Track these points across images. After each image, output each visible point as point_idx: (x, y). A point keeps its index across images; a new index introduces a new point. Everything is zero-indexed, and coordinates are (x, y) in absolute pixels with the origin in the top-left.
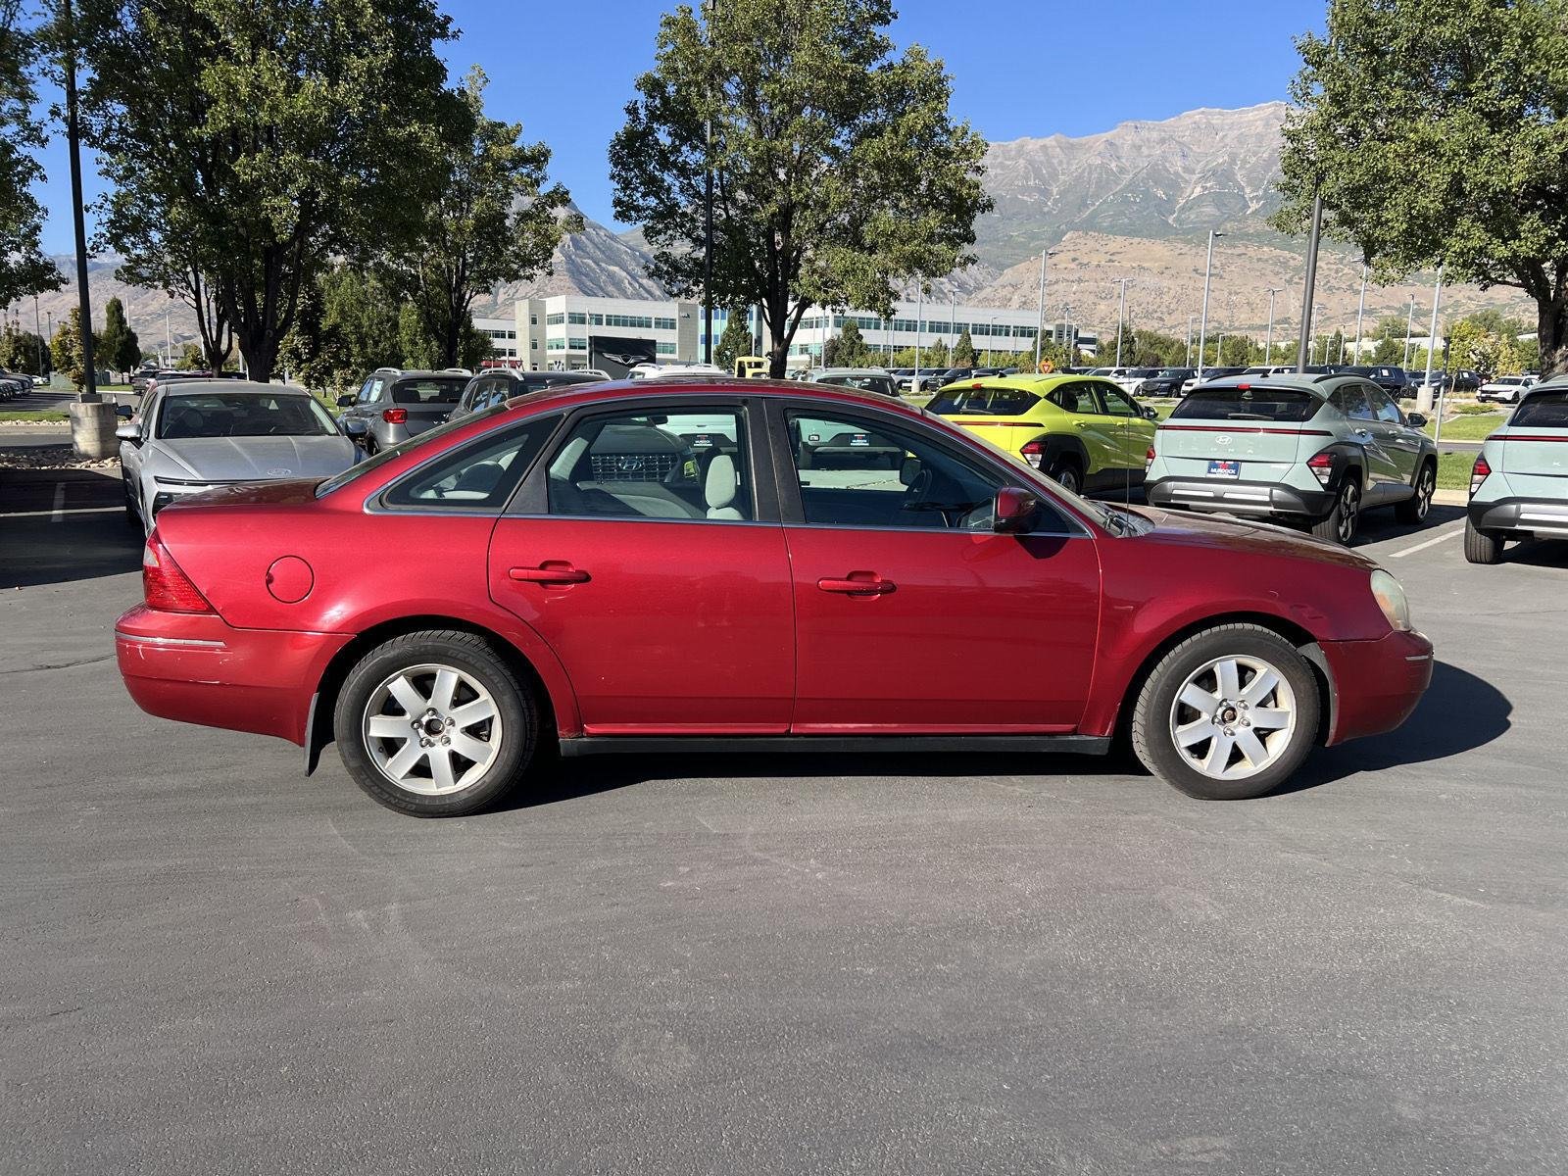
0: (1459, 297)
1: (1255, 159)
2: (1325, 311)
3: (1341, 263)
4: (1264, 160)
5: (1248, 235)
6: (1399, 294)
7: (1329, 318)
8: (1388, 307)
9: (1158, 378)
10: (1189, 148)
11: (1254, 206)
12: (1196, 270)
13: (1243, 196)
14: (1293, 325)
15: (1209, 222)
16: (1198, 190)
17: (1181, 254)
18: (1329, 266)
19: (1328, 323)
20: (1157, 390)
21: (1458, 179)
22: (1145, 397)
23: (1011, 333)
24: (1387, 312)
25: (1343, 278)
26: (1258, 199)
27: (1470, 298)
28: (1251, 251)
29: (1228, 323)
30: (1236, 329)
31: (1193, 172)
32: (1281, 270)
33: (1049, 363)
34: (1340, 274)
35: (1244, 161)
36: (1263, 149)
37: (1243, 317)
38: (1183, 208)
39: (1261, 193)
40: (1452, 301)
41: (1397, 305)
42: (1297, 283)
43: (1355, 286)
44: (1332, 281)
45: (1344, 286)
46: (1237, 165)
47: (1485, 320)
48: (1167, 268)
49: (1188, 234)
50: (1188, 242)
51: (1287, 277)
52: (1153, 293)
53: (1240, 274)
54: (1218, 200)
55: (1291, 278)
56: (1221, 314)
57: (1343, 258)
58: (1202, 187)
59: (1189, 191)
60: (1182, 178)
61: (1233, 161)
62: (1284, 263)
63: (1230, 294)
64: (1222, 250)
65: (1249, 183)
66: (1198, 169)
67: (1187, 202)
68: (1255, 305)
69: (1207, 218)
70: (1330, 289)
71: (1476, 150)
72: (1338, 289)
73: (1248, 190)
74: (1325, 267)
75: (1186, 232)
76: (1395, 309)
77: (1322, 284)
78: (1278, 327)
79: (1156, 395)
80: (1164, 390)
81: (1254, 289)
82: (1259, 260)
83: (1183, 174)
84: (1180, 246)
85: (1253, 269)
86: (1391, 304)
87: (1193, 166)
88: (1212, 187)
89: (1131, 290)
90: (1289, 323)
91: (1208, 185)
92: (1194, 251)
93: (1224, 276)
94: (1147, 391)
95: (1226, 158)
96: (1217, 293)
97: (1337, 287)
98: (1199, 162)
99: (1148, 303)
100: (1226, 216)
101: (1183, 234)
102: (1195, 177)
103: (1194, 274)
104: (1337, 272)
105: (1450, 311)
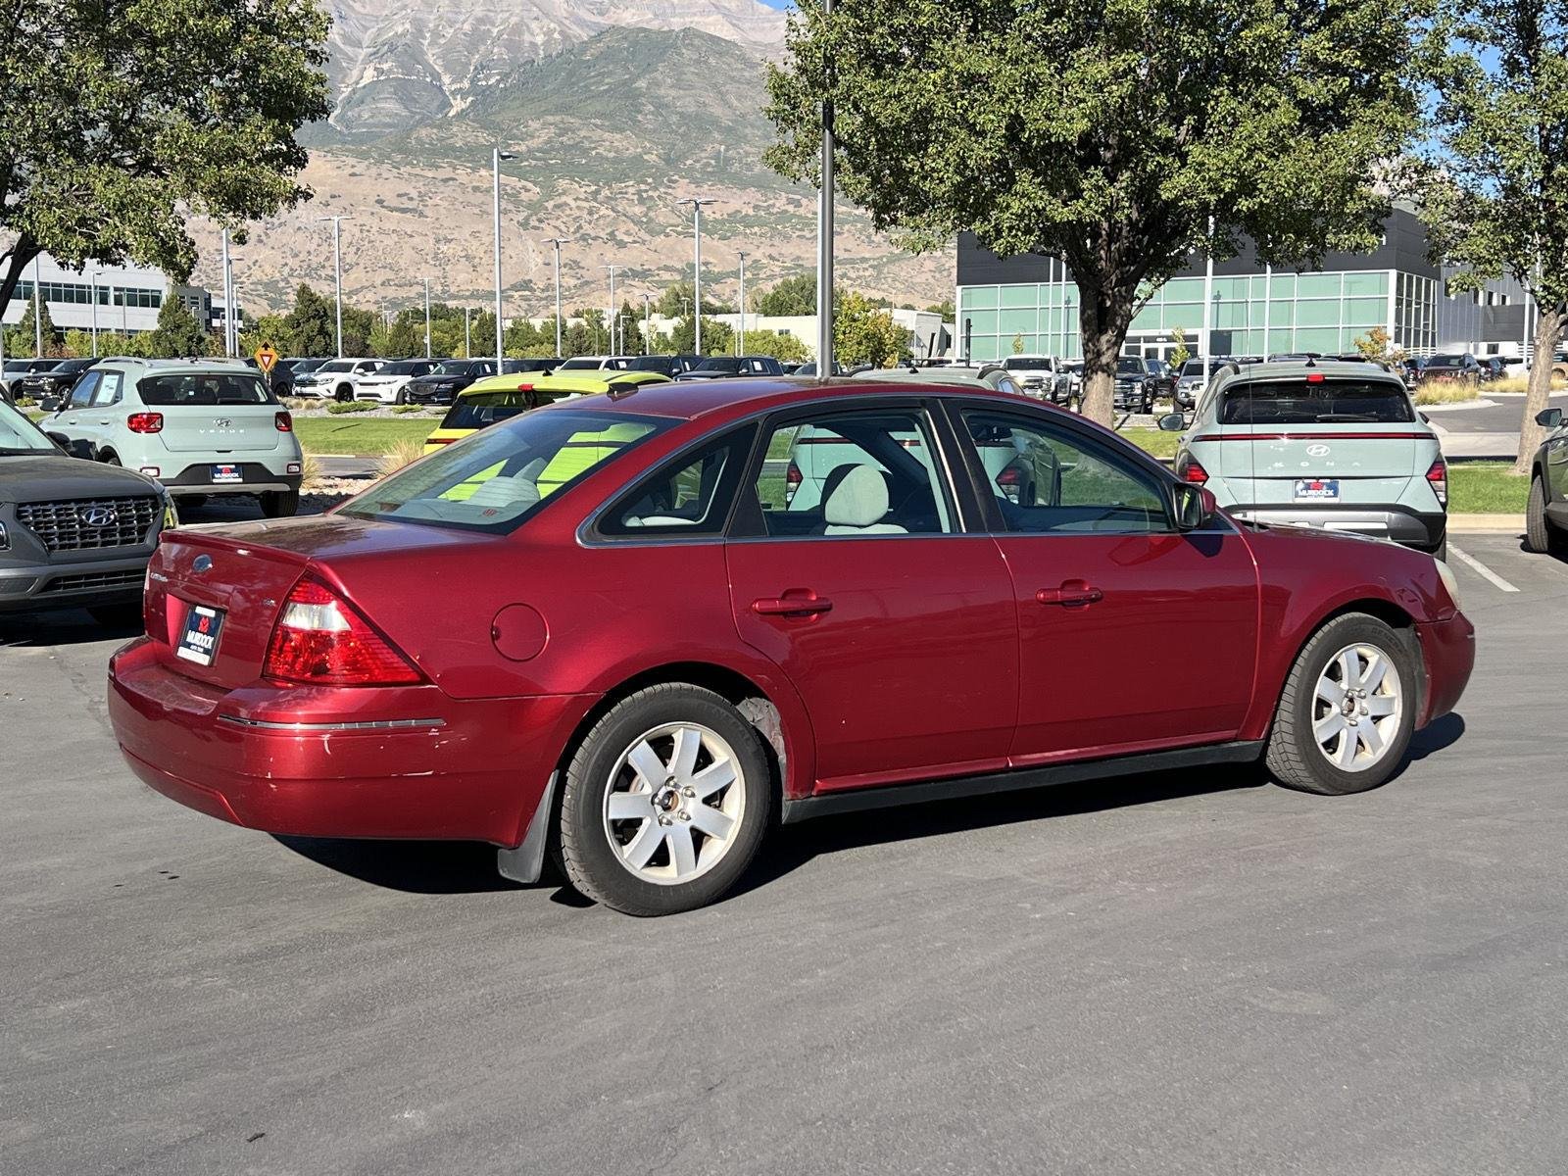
0: (758, 255)
1: (452, 31)
2: (580, 271)
3: (595, 200)
4: (465, 34)
5: (453, 148)
6: (679, 248)
7: (587, 283)
8: (667, 268)
9: (431, 376)
10: (349, 6)
11: (458, 105)
12: (380, 202)
13: (440, 88)
14: (538, 293)
15: (389, 125)
16: (369, 75)
17: (353, 175)
18: (579, 203)
19: (587, 289)
20: (434, 394)
21: (1016, 124)
22: (417, 406)
23: (111, 299)
24: (666, 276)
25: (601, 222)
26: (464, 94)
27: (771, 257)
28: (462, 174)
29: (440, 288)
30: (454, 297)
31: (359, 44)
32: (511, 207)
33: (271, 351)
34: (596, 216)
35: (436, 34)
36: (462, 18)
37: (461, 278)
38: (348, 101)
39: (466, 84)
40: (748, 261)
41: (679, 266)
42: (535, 228)
43: (620, 236)
44: (586, 226)
45: (603, 235)
46: (424, 38)
47: (802, 289)
48: (333, 197)
49: (362, 143)
50: (363, 156)
51: (521, 217)
52: (316, 236)
53: (449, 210)
54: (404, 91)
55: (527, 219)
56: (428, 275)
57: (597, 192)
58: (376, 69)
59: (355, 73)
60: (341, 51)
61: (419, 33)
62: (512, 195)
63: (438, 241)
64: (417, 171)
65: (447, 69)
66: (367, 39)
67: (354, 91)
68: (477, 260)
69: (388, 120)
70: (584, 238)
71: (1032, 88)
72: (595, 238)
73: (446, 79)
74: (573, 204)
75: (359, 140)
76: (677, 270)
77: (572, 230)
78: (516, 295)
79: (433, 403)
80: (444, 393)
81: (473, 234)
82: (476, 189)
83: (342, 46)
84: (352, 161)
85: (469, 204)
86: (670, 263)
87: (358, 34)
88: (390, 70)
89: (279, 230)
90: (532, 290)
91: (385, 67)
92: (374, 171)
93: (427, 212)
94: (418, 396)
95: (408, 26)
96: (417, 240)
97: (593, 235)
98: (366, 29)
99: (309, 252)
100: (417, 117)
101: (352, 142)
102: (363, 53)
103: (377, 208)
104: (590, 213)
105: (749, 275)
